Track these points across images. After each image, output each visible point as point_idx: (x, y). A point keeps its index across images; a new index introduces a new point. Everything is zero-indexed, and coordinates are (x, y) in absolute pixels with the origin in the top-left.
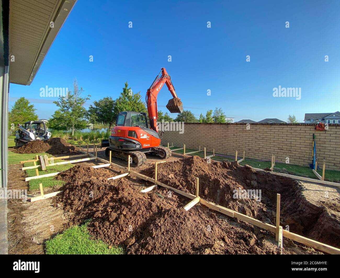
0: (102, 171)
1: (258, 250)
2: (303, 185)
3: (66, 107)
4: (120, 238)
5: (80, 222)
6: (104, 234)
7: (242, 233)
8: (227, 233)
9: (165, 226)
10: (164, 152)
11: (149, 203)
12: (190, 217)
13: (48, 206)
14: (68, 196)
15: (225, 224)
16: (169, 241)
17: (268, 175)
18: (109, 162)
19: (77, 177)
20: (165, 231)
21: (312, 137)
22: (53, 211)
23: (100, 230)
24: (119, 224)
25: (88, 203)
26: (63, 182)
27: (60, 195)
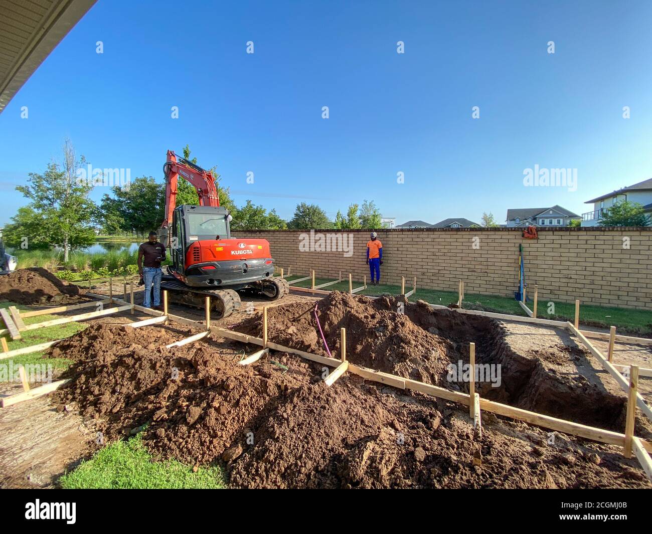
0: (151, 331)
1: (446, 433)
2: (505, 327)
3: (47, 198)
4: (212, 451)
5: (123, 434)
6: (179, 448)
7: (420, 412)
8: (396, 416)
9: (295, 416)
10: (275, 287)
11: (261, 381)
12: (336, 396)
13: (45, 411)
14: (85, 388)
15: (392, 402)
16: (305, 440)
17: (454, 315)
18: (163, 313)
19: (98, 348)
20: (296, 426)
21: (518, 249)
22: (57, 420)
23: (170, 443)
24: (206, 426)
25: (132, 396)
26: (67, 360)
27: (66, 388)
